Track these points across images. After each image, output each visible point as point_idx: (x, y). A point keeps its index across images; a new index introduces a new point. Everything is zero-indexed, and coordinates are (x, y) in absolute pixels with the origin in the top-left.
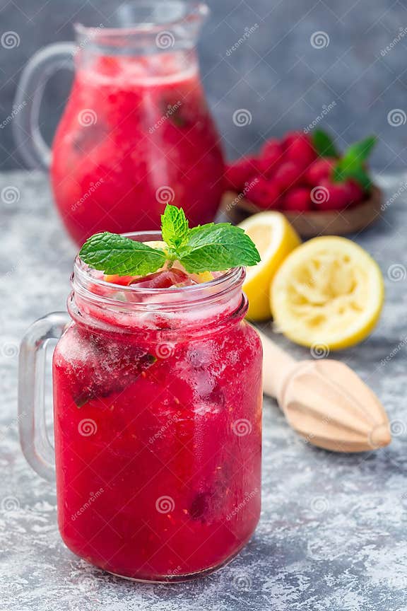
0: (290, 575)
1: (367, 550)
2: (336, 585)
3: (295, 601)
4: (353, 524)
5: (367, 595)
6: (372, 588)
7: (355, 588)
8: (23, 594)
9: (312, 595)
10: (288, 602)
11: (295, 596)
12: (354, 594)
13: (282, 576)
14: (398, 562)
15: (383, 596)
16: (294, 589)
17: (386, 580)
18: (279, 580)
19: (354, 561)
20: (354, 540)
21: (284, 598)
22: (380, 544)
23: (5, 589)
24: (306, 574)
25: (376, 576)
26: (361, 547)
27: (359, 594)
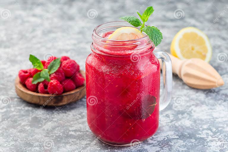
0: (167, 114)
1: (193, 107)
2: (182, 118)
3: (169, 123)
4: (188, 99)
5: (192, 121)
6: (194, 119)
7: (189, 119)
8: (79, 120)
9: (175, 120)
10: (167, 123)
11: (169, 121)
12: (188, 121)
13: (165, 115)
14: (202, 111)
15: (198, 122)
16: (168, 119)
17: (199, 117)
18: (164, 116)
19: (188, 111)
20: (188, 104)
21: (165, 122)
22: (197, 105)
23: (73, 119)
24: (173, 114)
25: (195, 116)
26: (190, 106)
27: (190, 121)
